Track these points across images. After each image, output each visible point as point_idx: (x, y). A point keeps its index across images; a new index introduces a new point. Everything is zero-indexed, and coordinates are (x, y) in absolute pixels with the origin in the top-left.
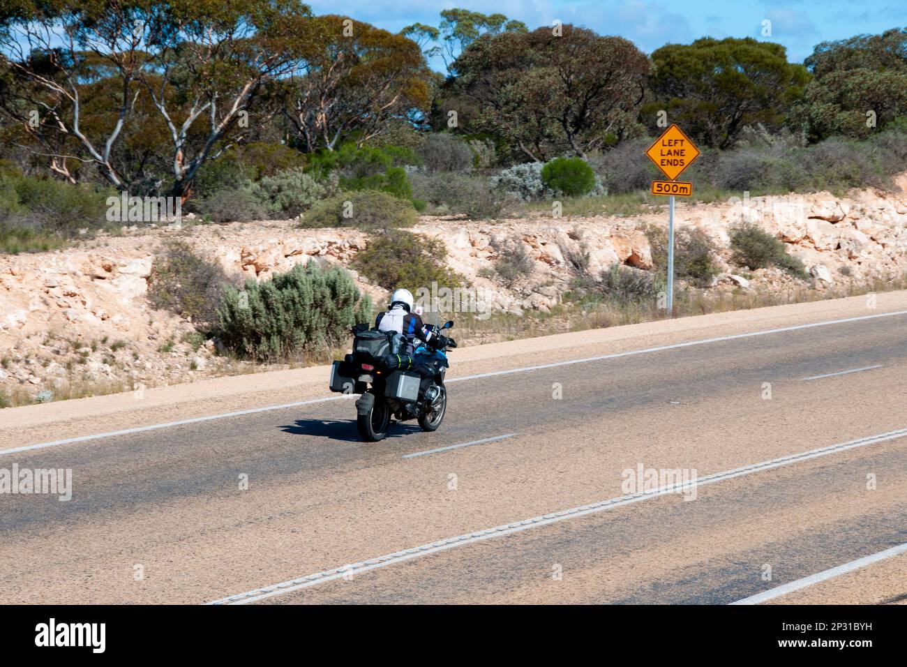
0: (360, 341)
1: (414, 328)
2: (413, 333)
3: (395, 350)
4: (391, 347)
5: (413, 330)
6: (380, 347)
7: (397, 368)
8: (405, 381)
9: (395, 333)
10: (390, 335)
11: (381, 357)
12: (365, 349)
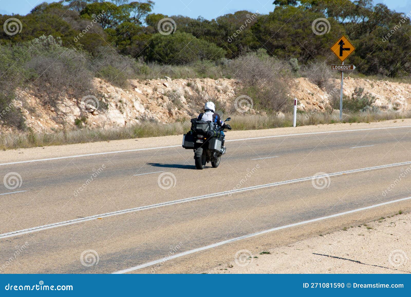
0: (197, 125)
1: (217, 120)
2: (216, 122)
3: (212, 129)
4: (210, 128)
5: (216, 121)
6: (207, 127)
7: (214, 137)
8: (217, 142)
9: (211, 121)
10: (209, 123)
11: (207, 132)
12: (200, 128)
